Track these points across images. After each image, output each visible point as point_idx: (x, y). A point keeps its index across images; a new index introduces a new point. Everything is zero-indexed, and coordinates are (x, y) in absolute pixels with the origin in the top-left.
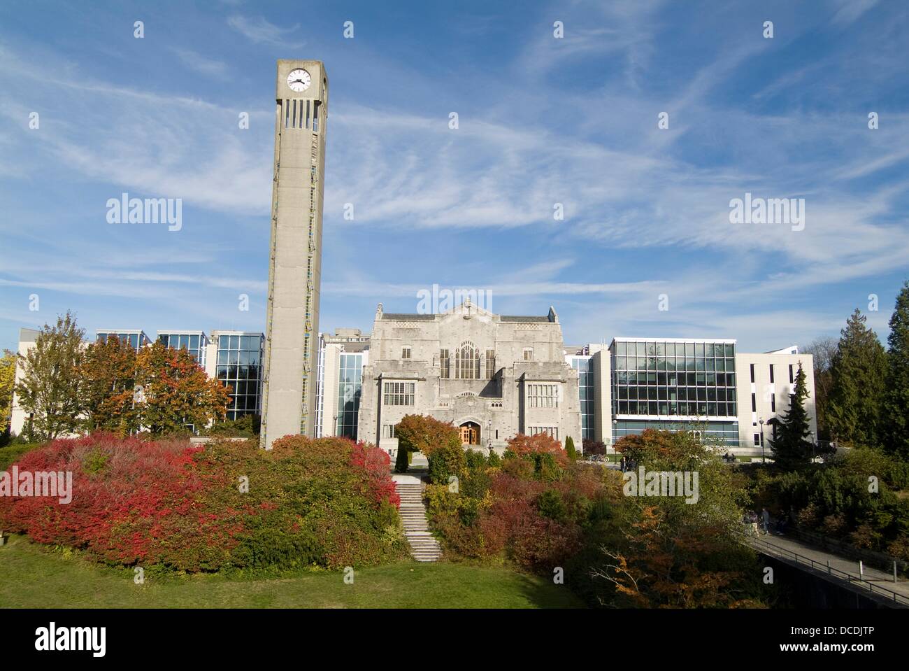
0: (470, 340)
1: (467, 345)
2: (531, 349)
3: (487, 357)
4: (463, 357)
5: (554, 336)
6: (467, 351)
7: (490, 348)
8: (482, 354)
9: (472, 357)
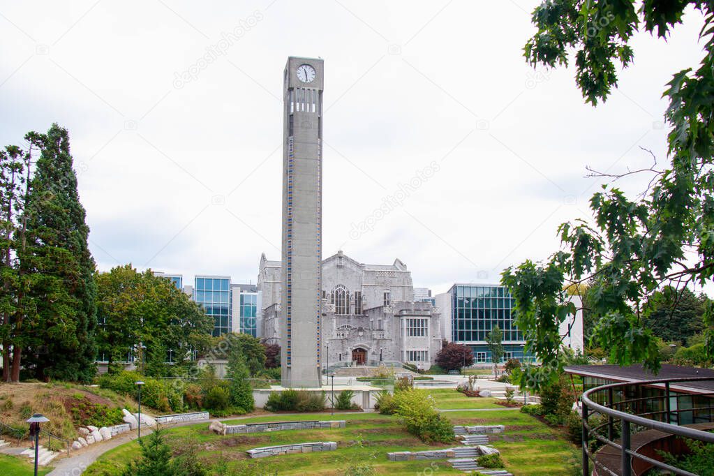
0: (342, 284)
1: (340, 287)
2: (388, 291)
3: (356, 298)
4: (337, 297)
5: (406, 282)
6: (340, 293)
7: (358, 290)
8: (352, 295)
9: (344, 297)
